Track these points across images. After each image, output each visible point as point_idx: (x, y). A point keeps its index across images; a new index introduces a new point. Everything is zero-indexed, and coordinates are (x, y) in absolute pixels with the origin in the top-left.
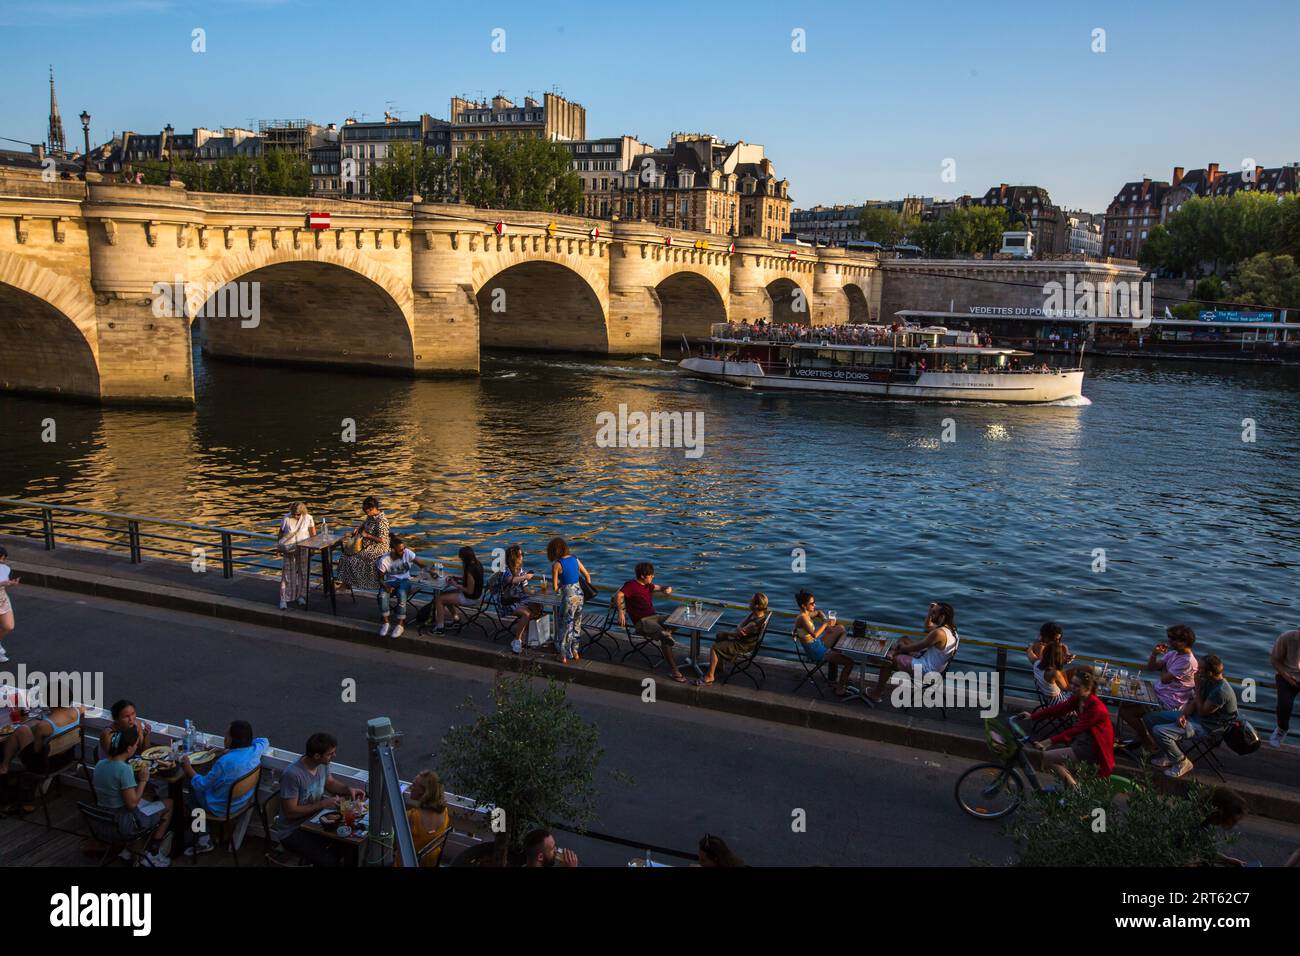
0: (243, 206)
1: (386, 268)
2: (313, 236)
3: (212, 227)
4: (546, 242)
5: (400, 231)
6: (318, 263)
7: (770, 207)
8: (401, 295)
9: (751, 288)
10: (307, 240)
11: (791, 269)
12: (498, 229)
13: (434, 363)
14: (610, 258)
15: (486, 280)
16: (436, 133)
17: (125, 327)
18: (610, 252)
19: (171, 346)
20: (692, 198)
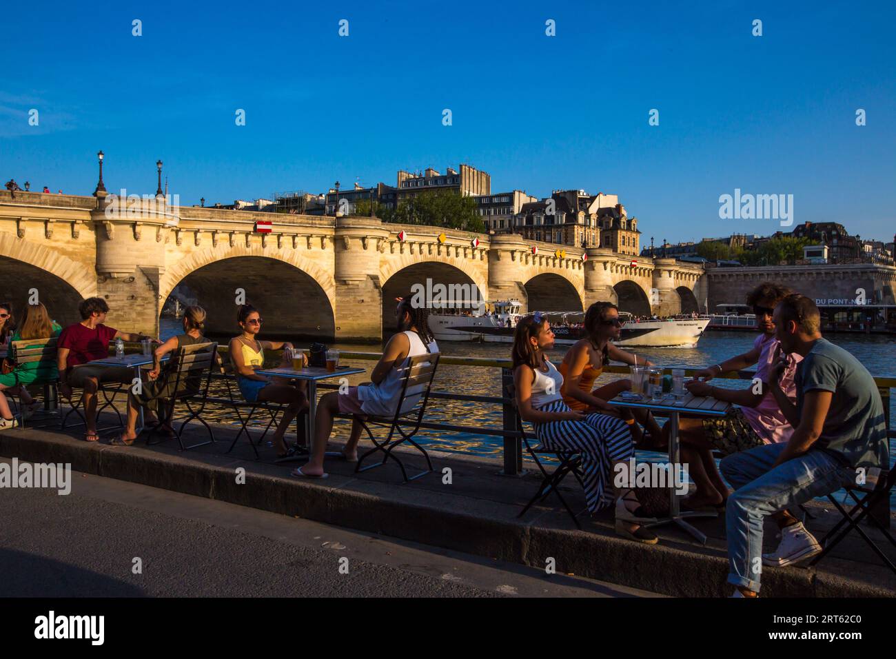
0: (209, 216)
1: (315, 263)
2: (260, 239)
3: (185, 230)
4: (439, 248)
5: (325, 237)
6: (263, 257)
7: (624, 237)
8: (326, 283)
9: (601, 286)
10: (256, 241)
11: (633, 274)
12: (400, 237)
13: (349, 333)
14: (489, 262)
15: (392, 274)
16: (387, 195)
17: (116, 298)
18: (488, 257)
19: (145, 311)
20: (564, 231)
